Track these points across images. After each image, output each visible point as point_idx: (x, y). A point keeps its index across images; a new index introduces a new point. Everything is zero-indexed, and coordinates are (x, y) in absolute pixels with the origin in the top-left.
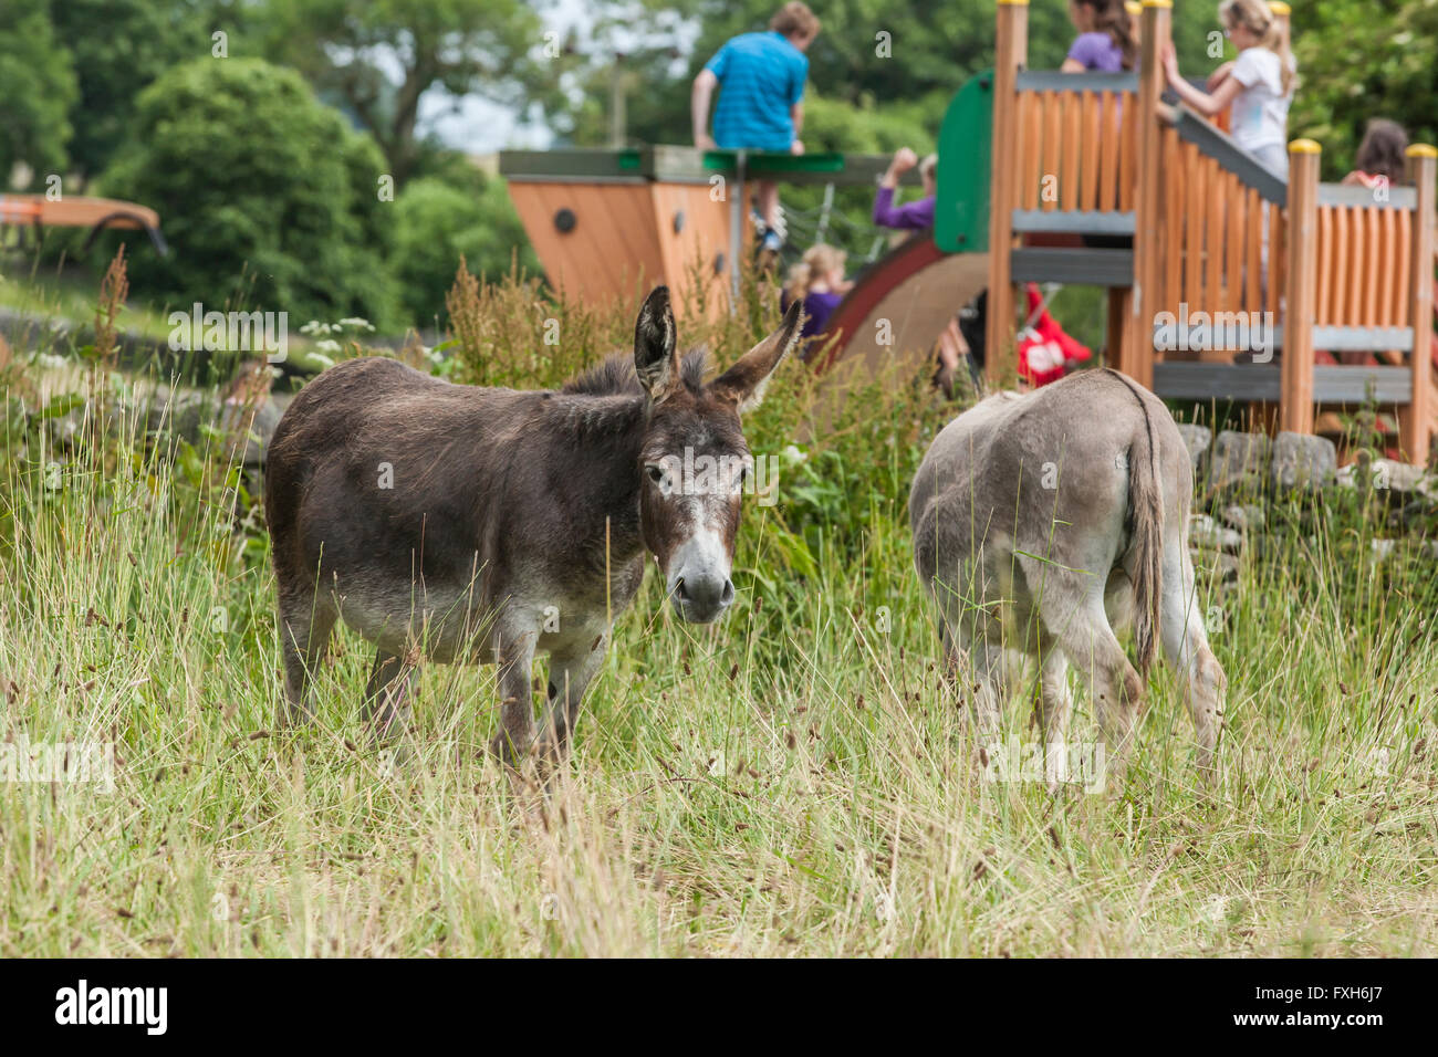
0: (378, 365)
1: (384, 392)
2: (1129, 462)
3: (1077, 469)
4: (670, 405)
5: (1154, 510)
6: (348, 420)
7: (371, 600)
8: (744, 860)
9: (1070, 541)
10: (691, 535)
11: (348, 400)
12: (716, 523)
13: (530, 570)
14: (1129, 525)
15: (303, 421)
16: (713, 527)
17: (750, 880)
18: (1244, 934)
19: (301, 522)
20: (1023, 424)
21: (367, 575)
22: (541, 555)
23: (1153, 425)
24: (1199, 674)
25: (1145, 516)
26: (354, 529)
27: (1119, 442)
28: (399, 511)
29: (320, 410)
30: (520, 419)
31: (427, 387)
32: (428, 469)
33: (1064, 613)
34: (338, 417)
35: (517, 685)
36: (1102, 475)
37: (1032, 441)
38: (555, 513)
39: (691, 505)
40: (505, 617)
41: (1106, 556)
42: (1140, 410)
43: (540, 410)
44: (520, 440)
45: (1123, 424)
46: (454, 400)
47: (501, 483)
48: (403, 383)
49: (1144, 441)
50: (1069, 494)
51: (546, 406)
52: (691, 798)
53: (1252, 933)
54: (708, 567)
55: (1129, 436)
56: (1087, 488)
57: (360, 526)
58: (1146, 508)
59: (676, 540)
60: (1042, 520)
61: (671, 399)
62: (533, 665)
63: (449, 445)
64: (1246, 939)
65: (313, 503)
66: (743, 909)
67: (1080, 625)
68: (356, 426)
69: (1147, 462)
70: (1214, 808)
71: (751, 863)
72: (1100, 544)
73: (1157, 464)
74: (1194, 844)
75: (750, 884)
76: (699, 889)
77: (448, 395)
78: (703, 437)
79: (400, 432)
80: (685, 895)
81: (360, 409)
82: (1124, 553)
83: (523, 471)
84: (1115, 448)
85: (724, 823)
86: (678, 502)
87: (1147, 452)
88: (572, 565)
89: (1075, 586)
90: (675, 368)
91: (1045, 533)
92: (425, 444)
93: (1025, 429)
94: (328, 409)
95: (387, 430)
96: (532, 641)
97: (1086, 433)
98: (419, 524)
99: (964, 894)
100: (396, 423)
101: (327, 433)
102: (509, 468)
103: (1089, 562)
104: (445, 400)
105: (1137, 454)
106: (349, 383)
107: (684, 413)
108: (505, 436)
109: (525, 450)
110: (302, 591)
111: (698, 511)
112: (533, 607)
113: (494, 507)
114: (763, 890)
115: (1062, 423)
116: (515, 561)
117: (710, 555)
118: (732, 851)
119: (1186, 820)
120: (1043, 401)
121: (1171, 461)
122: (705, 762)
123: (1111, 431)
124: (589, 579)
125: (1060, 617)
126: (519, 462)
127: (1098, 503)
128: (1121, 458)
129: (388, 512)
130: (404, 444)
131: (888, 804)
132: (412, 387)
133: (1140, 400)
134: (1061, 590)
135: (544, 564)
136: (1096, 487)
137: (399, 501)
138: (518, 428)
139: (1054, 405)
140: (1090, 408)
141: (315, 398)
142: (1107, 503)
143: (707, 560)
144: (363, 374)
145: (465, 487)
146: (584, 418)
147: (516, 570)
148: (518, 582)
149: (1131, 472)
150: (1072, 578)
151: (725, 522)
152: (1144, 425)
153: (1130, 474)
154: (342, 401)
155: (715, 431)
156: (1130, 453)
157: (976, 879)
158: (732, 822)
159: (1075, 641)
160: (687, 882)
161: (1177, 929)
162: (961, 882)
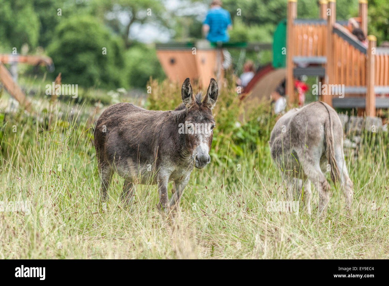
0: (126, 105)
1: (128, 112)
2: (324, 127)
3: (310, 129)
4: (193, 109)
5: (331, 141)
6: (119, 119)
7: (125, 168)
8: (225, 237)
9: (310, 149)
10: (199, 144)
11: (118, 114)
12: (205, 141)
13: (166, 159)
14: (325, 144)
15: (106, 119)
16: (205, 142)
17: (226, 242)
18: (361, 255)
19: (105, 147)
20: (297, 117)
21: (124, 161)
22: (168, 154)
23: (331, 118)
24: (346, 184)
25: (329, 142)
26: (120, 149)
27: (321, 122)
28: (132, 143)
29: (111, 116)
30: (163, 118)
31: (140, 111)
32: (140, 132)
33: (308, 168)
34: (116, 118)
35: (163, 190)
36: (317, 131)
37: (300, 122)
38: (171, 143)
39: (199, 136)
40: (160, 171)
41: (319, 152)
42: (328, 113)
43: (168, 115)
44: (163, 124)
45: (323, 117)
46: (147, 114)
47: (158, 136)
48: (134, 110)
49: (328, 122)
50: (309, 136)
51: (169, 114)
52: (210, 220)
53: (363, 255)
54: (204, 153)
55: (324, 120)
56: (313, 135)
57: (122, 148)
58: (329, 141)
59: (195, 146)
60: (302, 143)
61: (193, 107)
62: (168, 184)
63: (145, 126)
64: (361, 256)
65: (109, 142)
66: (225, 251)
67: (313, 171)
68: (121, 121)
69: (329, 128)
70: (352, 220)
71: (227, 238)
72: (317, 150)
73: (332, 128)
74: (346, 230)
75: (227, 243)
76: (213, 245)
77: (146, 113)
78: (202, 117)
79: (133, 122)
80: (209, 246)
81: (122, 116)
82: (324, 152)
83: (164, 132)
84: (320, 124)
85: (220, 227)
86: (195, 135)
87: (329, 125)
88: (177, 157)
89: (311, 161)
90: (193, 99)
91: (303, 147)
92: (139, 125)
93: (298, 118)
94: (113, 116)
95: (129, 122)
96: (167, 178)
97: (313, 120)
98: (137, 147)
99: (285, 246)
100: (132, 120)
101: (113, 122)
102: (160, 131)
103: (315, 154)
104: (145, 114)
105: (326, 126)
106: (119, 109)
107: (196, 111)
108: (159, 123)
109: (164, 126)
110: (105, 165)
111: (201, 138)
112: (168, 169)
113: (157, 142)
114: (230, 245)
115: (307, 117)
116: (162, 156)
117: (204, 150)
118: (222, 234)
119: (344, 224)
120: (303, 110)
121: (336, 127)
122: (214, 210)
123: (319, 119)
124: (182, 160)
125: (308, 169)
126: (163, 130)
127: (316, 139)
128: (322, 126)
129: (129, 144)
130: (134, 126)
131: (264, 221)
132: (136, 111)
133: (328, 111)
134: (308, 162)
135: (169, 157)
136: (315, 134)
137: (132, 141)
138: (162, 121)
139: (305, 112)
140: (314, 113)
141: (109, 113)
142: (319, 139)
143: (203, 151)
144: (122, 107)
145: (149, 137)
146: (177, 116)
147: (162, 159)
148: (163, 162)
149: (325, 130)
150: (310, 159)
151: (208, 140)
152: (328, 118)
153: (325, 131)
154: (117, 114)
155: (205, 115)
156: (325, 125)
157: (288, 242)
158: (222, 226)
159: (312, 175)
160: (210, 243)
161: (343, 254)
162: (284, 243)
